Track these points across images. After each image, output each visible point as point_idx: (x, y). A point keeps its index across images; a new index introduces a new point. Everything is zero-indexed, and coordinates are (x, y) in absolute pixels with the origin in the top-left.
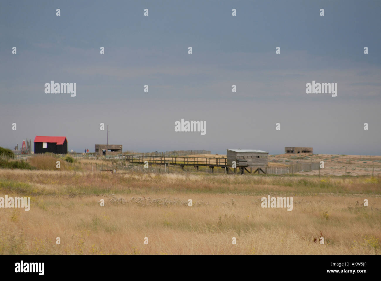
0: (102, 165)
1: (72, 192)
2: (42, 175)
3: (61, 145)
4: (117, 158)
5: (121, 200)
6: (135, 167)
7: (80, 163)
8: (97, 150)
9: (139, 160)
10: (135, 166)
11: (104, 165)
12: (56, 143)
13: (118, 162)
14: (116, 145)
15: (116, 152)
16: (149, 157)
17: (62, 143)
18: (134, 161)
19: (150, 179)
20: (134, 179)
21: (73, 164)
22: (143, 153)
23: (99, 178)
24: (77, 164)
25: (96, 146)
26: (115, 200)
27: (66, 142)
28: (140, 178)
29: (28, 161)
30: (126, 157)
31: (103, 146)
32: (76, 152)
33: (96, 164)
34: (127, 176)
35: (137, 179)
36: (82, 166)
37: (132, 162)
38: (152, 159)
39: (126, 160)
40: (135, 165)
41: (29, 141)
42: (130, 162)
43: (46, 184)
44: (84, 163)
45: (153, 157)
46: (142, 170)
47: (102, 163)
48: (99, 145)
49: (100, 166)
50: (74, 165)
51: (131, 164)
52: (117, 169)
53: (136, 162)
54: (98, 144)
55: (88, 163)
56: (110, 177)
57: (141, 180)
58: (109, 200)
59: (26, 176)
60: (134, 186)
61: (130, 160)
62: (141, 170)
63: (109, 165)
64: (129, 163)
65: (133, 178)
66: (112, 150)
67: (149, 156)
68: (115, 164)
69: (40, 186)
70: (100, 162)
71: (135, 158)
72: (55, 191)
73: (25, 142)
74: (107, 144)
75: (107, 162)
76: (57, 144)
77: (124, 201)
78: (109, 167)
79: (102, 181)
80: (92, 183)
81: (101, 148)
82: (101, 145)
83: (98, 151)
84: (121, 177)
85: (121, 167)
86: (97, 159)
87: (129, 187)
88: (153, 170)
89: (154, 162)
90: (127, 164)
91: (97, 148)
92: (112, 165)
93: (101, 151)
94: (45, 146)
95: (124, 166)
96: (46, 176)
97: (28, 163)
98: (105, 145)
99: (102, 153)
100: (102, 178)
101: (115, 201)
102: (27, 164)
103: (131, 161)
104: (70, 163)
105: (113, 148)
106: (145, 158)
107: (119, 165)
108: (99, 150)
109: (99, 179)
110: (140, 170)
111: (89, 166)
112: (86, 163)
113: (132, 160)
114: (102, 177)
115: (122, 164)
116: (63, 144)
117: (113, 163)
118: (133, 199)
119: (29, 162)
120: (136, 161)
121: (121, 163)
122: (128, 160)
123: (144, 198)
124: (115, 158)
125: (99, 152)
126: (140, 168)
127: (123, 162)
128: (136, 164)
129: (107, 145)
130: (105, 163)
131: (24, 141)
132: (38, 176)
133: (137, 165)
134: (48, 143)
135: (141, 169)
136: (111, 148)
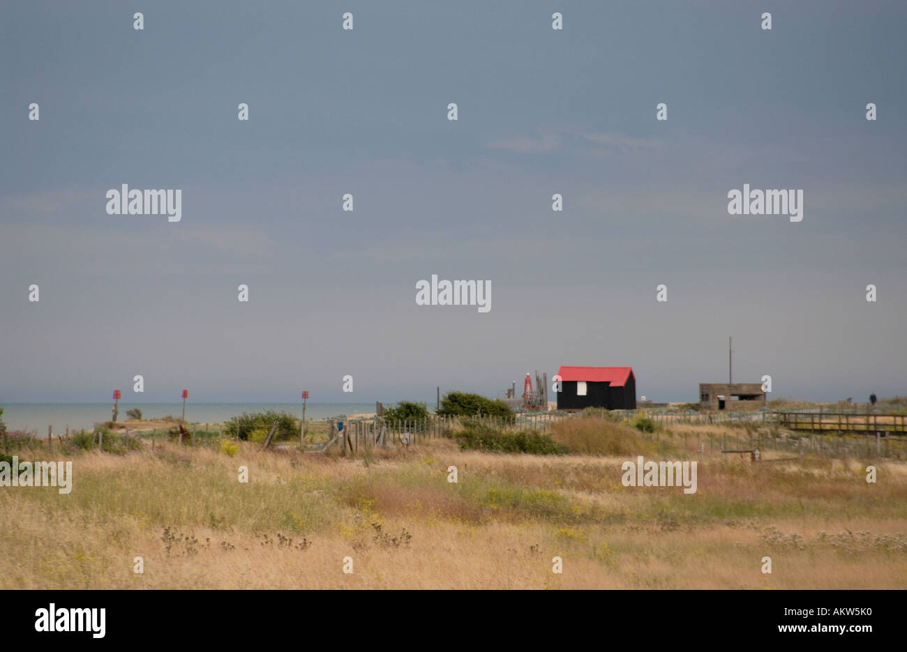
0: (727, 438)
1: (662, 511)
2: (586, 469)
3: (622, 387)
4: (757, 417)
5: (794, 540)
6: (805, 440)
7: (670, 433)
8: (705, 397)
9: (813, 423)
10: (803, 439)
11: (729, 437)
12: (609, 382)
13: (762, 430)
14: (751, 385)
15: (751, 402)
16: (837, 416)
17: (622, 384)
18: (800, 426)
19: (849, 475)
20: (810, 477)
21: (654, 435)
22: (821, 407)
23: (725, 473)
24: (663, 437)
25: (702, 387)
26: (780, 540)
27: (631, 380)
28: (826, 473)
29: (548, 432)
30: (782, 417)
31: (720, 388)
32: (654, 402)
33: (711, 435)
34: (793, 469)
35: (816, 475)
36: (676, 440)
37: (796, 430)
38: (844, 421)
39: (782, 423)
40: (803, 436)
41: (541, 377)
42: (792, 429)
43: (598, 491)
44: (680, 434)
45: (847, 416)
46: (821, 448)
47: (725, 433)
48: (709, 385)
49: (718, 440)
50: (658, 439)
51: (793, 433)
52: (761, 447)
53: (805, 428)
54: (708, 382)
55: (690, 432)
56: (751, 472)
57: (826, 478)
58: (763, 538)
59: (550, 471)
60: (812, 495)
61: (790, 423)
62: (819, 449)
63: (742, 438)
64: (788, 431)
65: (807, 474)
66: (742, 397)
67: (836, 414)
68: (755, 435)
69: (586, 499)
70: (719, 431)
71: (801, 419)
72: (621, 509)
73: (531, 377)
74: (728, 382)
75: (736, 430)
76: (611, 385)
77: (802, 541)
78: (741, 442)
79: (732, 482)
80: (709, 488)
81: (713, 393)
82: (715, 385)
83: (707, 400)
84: (777, 471)
85: (769, 442)
86: (711, 421)
87: (800, 496)
88: (848, 448)
89: (850, 428)
90: (785, 433)
91: (706, 392)
92: (748, 438)
93: (714, 398)
94: (582, 390)
95: (778, 440)
96: (596, 471)
97: (548, 437)
98: (725, 385)
99: (717, 404)
100: (732, 474)
101: (778, 542)
102: (547, 440)
103: (793, 426)
104: (647, 435)
105: (745, 391)
106: (826, 418)
107: (763, 435)
108: (711, 397)
109: (723, 477)
110: (816, 448)
111: (693, 441)
112: (685, 434)
113: (796, 423)
114: (732, 470)
115: (772, 433)
116: (626, 384)
117: (749, 433)
118: (824, 535)
119: (551, 434)
120: (804, 426)
121: (768, 431)
122: (786, 423)
123: (850, 533)
124: (755, 418)
125: (711, 401)
126: (816, 443)
127: (774, 429)
128: (804, 434)
129: (730, 386)
130: (732, 433)
131: (528, 376)
132: (577, 471)
133: (808, 437)
134: (590, 384)
135: (818, 446)
136: (739, 392)
